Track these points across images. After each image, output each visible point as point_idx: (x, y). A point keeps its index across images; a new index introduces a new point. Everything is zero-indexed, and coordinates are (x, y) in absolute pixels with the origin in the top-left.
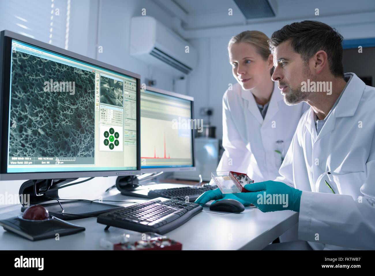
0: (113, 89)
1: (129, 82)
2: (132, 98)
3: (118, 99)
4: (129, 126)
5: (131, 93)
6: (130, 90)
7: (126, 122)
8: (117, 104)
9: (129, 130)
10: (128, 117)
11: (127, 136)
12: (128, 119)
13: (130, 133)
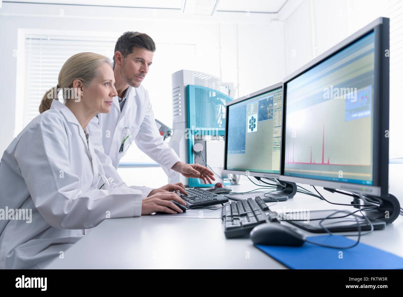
0: (266, 107)
1: (278, 94)
2: (280, 106)
3: (269, 113)
4: (277, 133)
5: (279, 103)
6: (279, 100)
7: (274, 131)
8: (268, 117)
9: (277, 137)
10: (276, 126)
11: (275, 142)
12: (276, 127)
13: (277, 140)
